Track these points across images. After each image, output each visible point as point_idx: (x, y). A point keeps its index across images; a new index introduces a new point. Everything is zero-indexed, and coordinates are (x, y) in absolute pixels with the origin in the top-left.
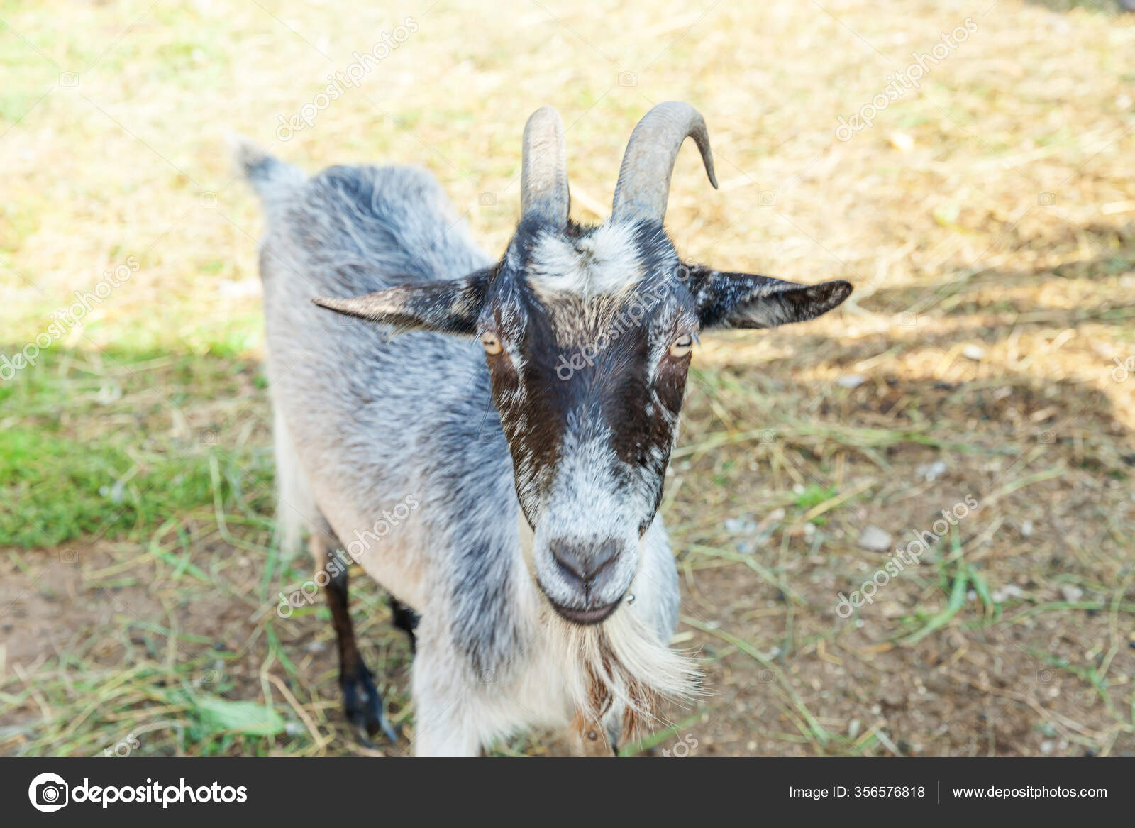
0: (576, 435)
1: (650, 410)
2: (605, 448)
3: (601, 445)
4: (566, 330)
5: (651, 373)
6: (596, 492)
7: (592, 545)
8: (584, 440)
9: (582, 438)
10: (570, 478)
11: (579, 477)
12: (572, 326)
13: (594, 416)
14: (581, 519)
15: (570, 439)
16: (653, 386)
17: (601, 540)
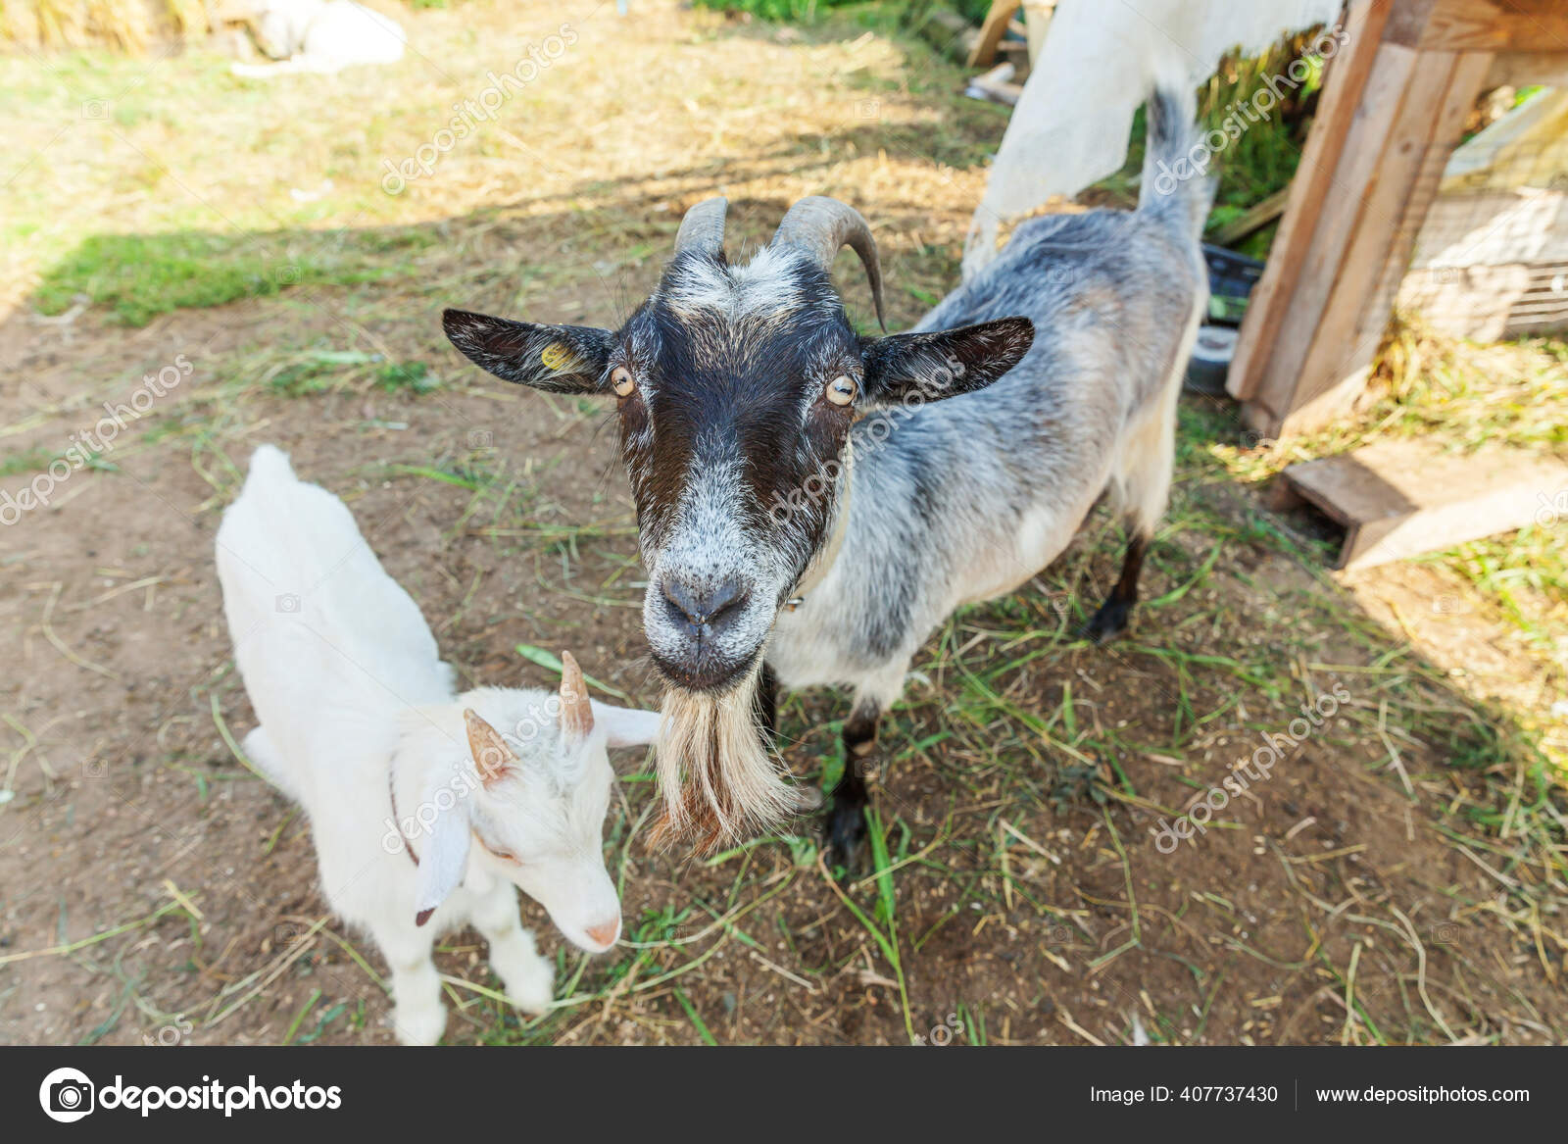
0: (703, 457)
1: (800, 456)
2: (738, 476)
3: (734, 471)
4: (705, 354)
5: (804, 414)
6: (723, 519)
7: (710, 577)
8: (713, 462)
9: (710, 460)
10: (691, 505)
11: (703, 501)
12: (713, 348)
13: (729, 438)
14: (699, 548)
15: (697, 462)
16: (807, 431)
17: (723, 572)
